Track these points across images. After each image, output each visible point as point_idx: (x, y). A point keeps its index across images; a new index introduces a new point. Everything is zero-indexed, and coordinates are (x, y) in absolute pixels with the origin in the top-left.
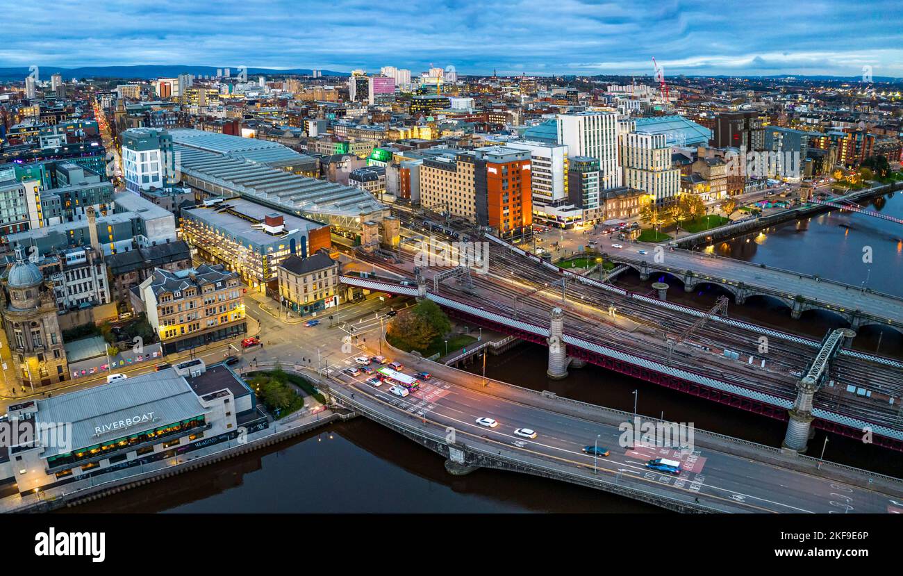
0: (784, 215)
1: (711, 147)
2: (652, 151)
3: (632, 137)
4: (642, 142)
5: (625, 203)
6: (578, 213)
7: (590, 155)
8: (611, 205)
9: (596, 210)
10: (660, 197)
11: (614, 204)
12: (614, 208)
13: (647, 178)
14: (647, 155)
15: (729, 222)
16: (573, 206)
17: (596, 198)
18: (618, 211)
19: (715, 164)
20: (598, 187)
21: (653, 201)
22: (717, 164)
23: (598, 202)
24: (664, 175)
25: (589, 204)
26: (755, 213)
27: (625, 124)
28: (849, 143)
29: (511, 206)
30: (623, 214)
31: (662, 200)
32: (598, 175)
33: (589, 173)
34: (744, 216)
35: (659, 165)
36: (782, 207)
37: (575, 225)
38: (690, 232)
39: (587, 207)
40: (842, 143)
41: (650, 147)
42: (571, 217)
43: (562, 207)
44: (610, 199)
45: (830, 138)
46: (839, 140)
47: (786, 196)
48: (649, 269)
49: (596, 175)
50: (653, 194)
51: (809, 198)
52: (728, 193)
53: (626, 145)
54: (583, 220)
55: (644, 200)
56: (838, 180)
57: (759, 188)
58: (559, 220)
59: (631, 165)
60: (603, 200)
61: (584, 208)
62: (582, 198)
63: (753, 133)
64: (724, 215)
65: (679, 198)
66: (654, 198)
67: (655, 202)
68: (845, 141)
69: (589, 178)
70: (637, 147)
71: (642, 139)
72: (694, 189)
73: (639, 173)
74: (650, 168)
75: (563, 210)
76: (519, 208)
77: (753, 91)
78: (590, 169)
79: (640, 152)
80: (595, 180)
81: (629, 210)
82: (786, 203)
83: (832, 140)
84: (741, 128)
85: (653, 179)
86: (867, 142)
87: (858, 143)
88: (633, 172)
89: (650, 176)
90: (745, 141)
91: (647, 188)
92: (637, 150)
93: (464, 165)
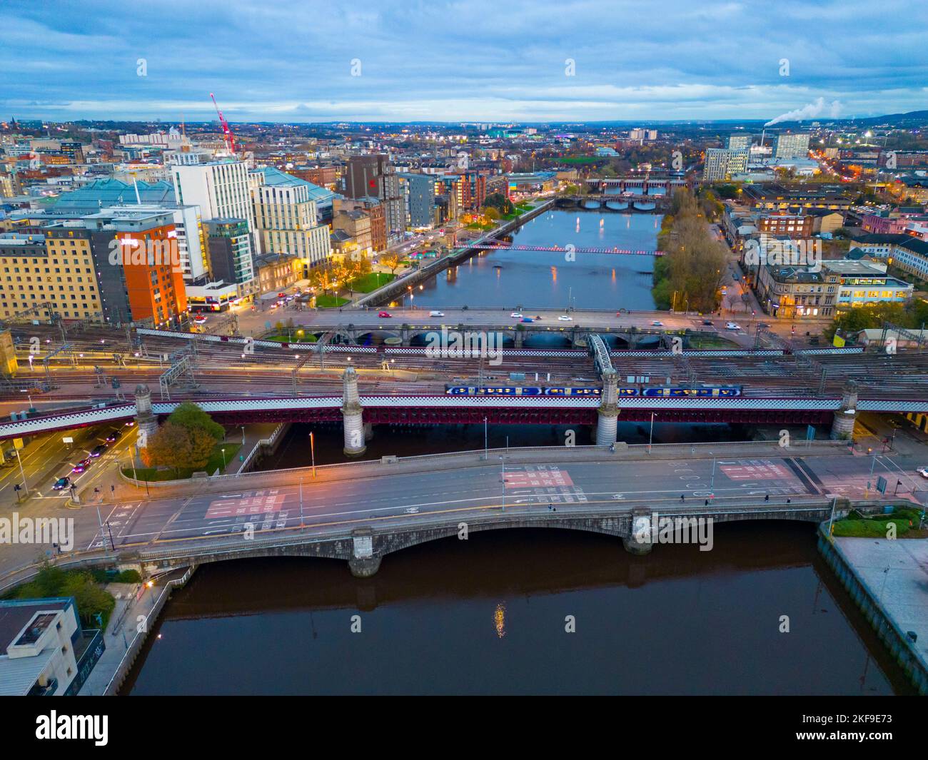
0: (439, 264)
1: (347, 199)
2: (296, 207)
3: (267, 192)
4: (281, 196)
5: (278, 271)
6: (230, 290)
7: (229, 216)
8: (265, 275)
9: (251, 283)
10: (313, 261)
11: (267, 274)
12: (267, 278)
13: (295, 238)
14: (290, 211)
15: (395, 278)
16: (221, 282)
17: (249, 268)
18: (273, 282)
19: (359, 217)
20: (250, 254)
21: (306, 266)
22: (361, 217)
23: (252, 273)
24: (314, 233)
25: (244, 276)
26: (415, 265)
27: (253, 175)
28: (464, 185)
29: (162, 289)
30: (279, 284)
31: (315, 263)
32: (248, 238)
33: (239, 237)
34: (406, 270)
35: (305, 222)
36: (432, 257)
37: (231, 304)
38: (363, 292)
39: (241, 280)
40: (456, 188)
41: (292, 201)
42: (225, 297)
43: (211, 284)
44: (263, 268)
45: (443, 183)
46: (453, 184)
47: (432, 245)
48: (358, 332)
49: (246, 239)
50: (305, 257)
51: (455, 244)
52: (374, 250)
53: (259, 202)
54: (239, 298)
55: (298, 265)
56: (468, 223)
57: (399, 241)
58: (208, 302)
59: (268, 225)
60: (257, 270)
61: (238, 283)
62: (233, 269)
63: (386, 179)
64: (388, 271)
65: (331, 259)
66: (307, 262)
67: (308, 266)
68: (459, 184)
69: (240, 243)
70: (275, 202)
71: (281, 192)
72: (342, 248)
73: (283, 234)
74: (295, 227)
75: (213, 288)
76: (170, 289)
77: (316, 139)
78: (236, 232)
79: (279, 209)
80: (246, 245)
81: (285, 280)
82: (435, 252)
83: (446, 185)
84: (375, 173)
85: (303, 239)
86: (480, 183)
87: (473, 184)
88: (275, 234)
89: (299, 235)
90: (381, 188)
91: (296, 251)
92: (276, 206)
93: (62, 244)
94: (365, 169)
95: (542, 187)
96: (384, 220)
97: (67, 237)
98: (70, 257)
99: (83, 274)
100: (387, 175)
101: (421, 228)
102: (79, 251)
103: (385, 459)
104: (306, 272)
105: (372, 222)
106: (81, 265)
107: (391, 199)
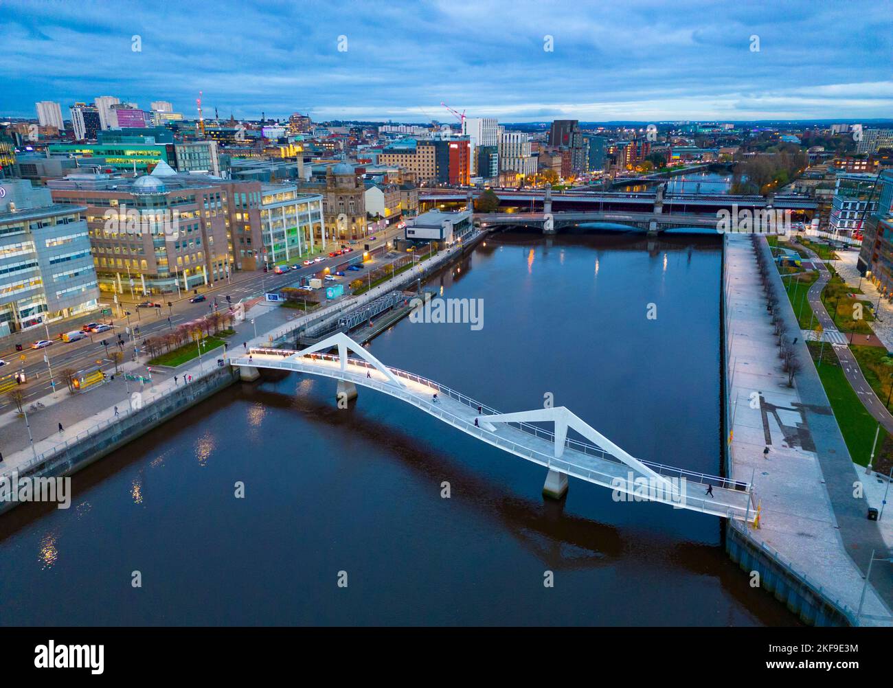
2: (521, 145)
4: (514, 139)
5: (509, 178)
6: (486, 182)
7: (489, 144)
9: (496, 181)
10: (526, 176)
12: (503, 181)
13: (518, 162)
17: (496, 172)
18: (505, 183)
19: (555, 156)
20: (497, 165)
21: (522, 179)
23: (497, 176)
24: (529, 161)
28: (632, 149)
29: (462, 170)
33: (493, 154)
35: (525, 154)
40: (626, 149)
41: (519, 142)
43: (477, 178)
44: (502, 174)
46: (625, 146)
49: (496, 156)
50: (522, 173)
53: (501, 142)
55: (518, 177)
56: (630, 171)
59: (504, 156)
61: (490, 179)
62: (489, 171)
63: (575, 135)
66: (523, 176)
67: (524, 179)
68: (629, 147)
69: (493, 158)
70: (510, 142)
73: (512, 160)
74: (519, 156)
75: (478, 180)
79: (515, 146)
80: (496, 160)
81: (511, 184)
83: (619, 148)
84: (568, 130)
85: (523, 163)
86: (645, 147)
87: (639, 148)
88: (508, 160)
89: (521, 161)
90: (571, 140)
91: (518, 170)
92: (510, 144)
93: (423, 148)
94: (562, 129)
95: (701, 157)
96: (570, 160)
97: (426, 145)
98: (426, 155)
99: (430, 163)
100: (575, 133)
101: (595, 172)
102: (430, 152)
103: (559, 212)
104: (522, 182)
105: (563, 160)
106: (430, 159)
107: (577, 148)
